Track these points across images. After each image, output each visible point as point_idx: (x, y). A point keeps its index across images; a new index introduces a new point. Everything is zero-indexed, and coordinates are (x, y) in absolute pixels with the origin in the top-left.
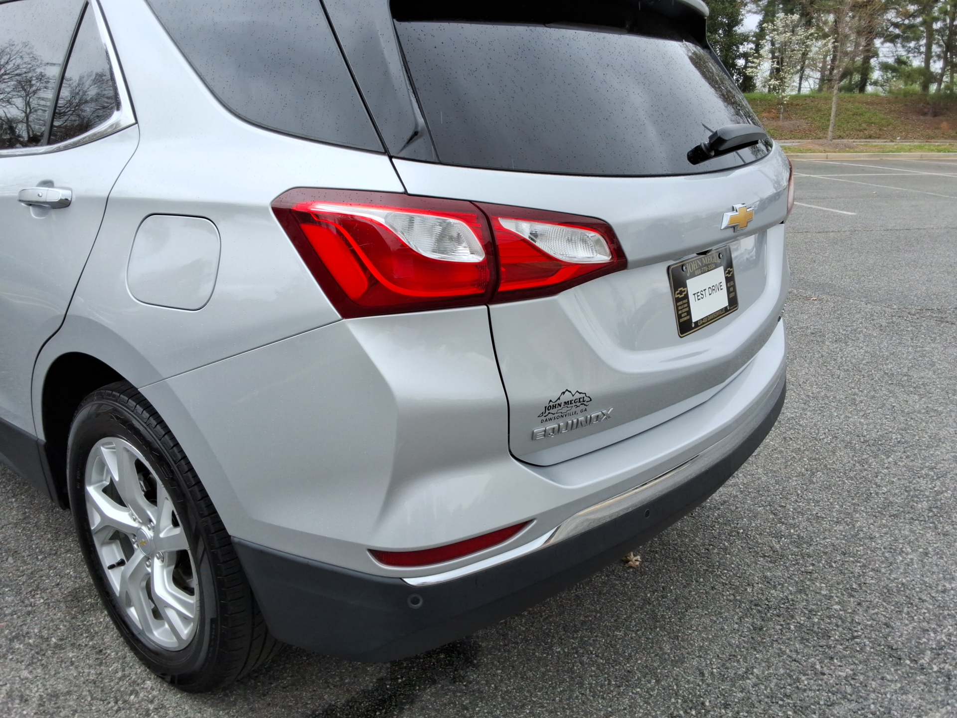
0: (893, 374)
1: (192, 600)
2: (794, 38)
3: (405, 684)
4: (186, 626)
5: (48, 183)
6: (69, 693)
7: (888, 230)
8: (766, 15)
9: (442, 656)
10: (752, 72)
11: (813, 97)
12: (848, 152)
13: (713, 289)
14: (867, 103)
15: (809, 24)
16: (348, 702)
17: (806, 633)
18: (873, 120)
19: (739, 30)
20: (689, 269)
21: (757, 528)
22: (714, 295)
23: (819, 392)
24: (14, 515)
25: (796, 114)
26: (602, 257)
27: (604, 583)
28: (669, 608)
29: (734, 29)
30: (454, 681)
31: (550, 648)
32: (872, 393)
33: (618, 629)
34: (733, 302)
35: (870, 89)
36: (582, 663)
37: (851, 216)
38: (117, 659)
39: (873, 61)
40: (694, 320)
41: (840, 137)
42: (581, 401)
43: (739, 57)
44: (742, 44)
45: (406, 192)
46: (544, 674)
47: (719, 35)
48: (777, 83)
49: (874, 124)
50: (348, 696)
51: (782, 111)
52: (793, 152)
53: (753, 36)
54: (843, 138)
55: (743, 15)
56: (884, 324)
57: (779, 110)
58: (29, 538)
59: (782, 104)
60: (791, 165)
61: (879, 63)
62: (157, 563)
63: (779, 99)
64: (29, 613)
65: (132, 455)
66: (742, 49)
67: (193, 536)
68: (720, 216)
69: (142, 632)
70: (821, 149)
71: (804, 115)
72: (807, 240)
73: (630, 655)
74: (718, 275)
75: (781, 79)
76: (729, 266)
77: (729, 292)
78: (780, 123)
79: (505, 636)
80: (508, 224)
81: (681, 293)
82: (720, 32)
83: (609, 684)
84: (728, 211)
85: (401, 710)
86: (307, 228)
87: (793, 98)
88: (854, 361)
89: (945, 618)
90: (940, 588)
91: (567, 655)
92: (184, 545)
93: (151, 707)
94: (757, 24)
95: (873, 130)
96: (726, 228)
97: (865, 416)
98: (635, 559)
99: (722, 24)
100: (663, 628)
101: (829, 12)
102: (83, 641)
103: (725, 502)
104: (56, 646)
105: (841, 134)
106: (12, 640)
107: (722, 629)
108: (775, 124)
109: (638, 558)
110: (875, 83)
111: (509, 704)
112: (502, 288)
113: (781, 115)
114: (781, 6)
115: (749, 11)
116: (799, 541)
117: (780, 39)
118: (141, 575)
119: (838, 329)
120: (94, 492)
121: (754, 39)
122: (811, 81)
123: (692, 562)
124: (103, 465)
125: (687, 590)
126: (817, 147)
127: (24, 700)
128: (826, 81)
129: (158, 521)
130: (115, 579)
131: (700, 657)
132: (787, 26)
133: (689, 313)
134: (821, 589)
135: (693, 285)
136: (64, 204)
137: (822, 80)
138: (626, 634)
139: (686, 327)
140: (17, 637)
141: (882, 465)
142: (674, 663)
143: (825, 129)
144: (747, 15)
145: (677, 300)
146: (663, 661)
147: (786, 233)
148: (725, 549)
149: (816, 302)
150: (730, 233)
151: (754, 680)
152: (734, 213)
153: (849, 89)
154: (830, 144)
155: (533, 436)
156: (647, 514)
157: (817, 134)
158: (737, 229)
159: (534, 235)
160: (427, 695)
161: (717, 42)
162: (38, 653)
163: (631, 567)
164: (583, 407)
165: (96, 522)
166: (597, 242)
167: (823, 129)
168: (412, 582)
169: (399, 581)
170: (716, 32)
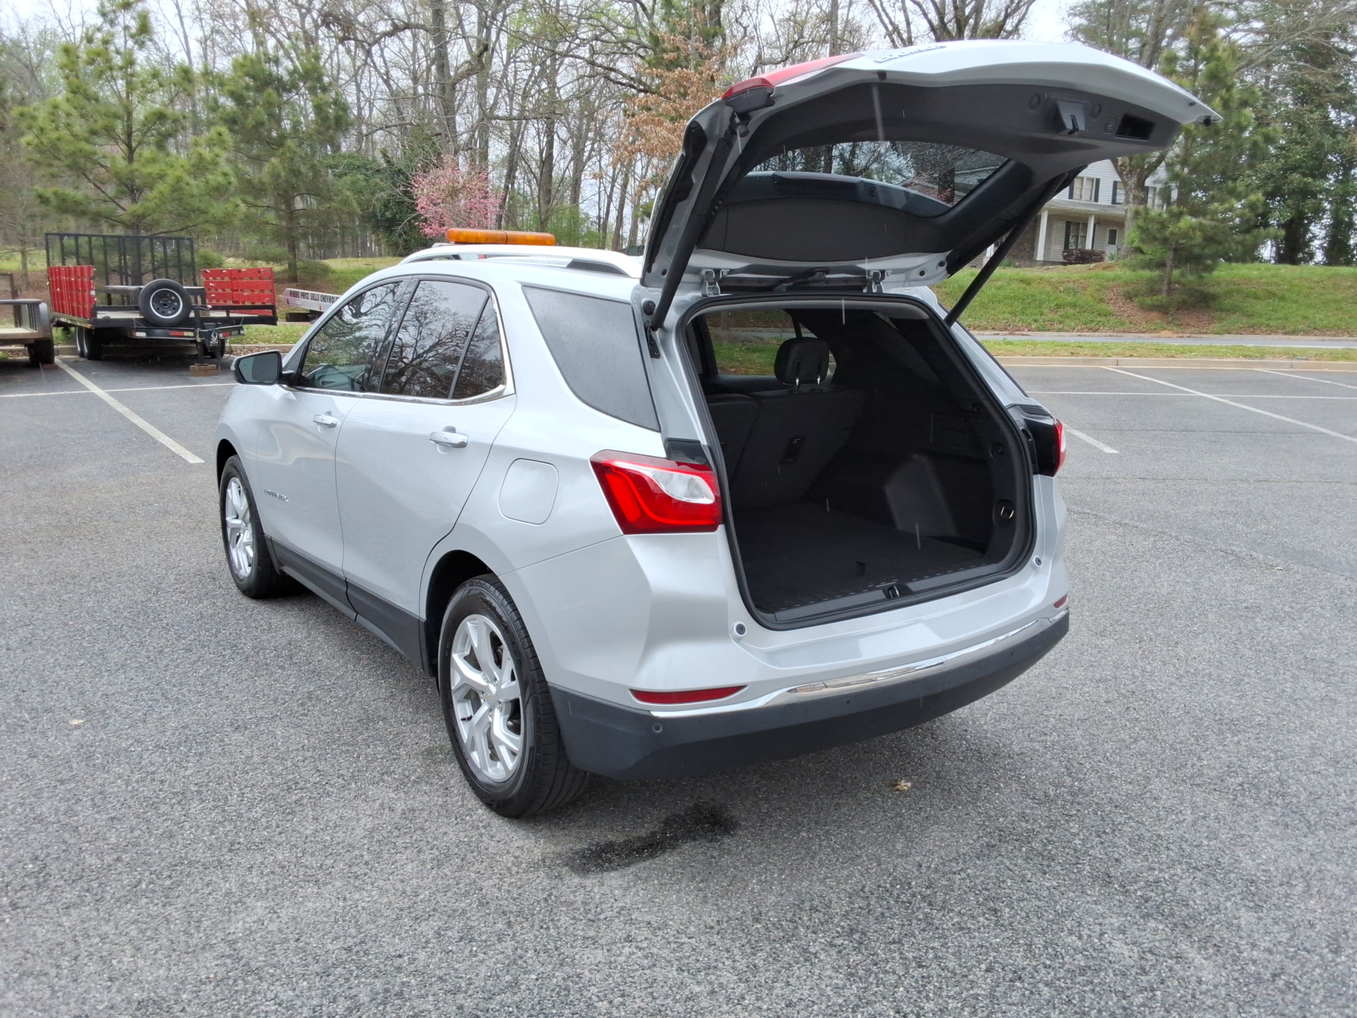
1: (519, 738)
3: (671, 838)
4: (511, 760)
5: (452, 430)
6: (423, 810)
9: (707, 826)
16: (625, 842)
17: (1033, 854)
21: (1041, 777)
24: (383, 693)
27: (867, 798)
28: (917, 822)
30: (711, 841)
31: (798, 833)
33: (862, 828)
36: (820, 845)
38: (459, 794)
46: (785, 848)
50: (626, 838)
58: (396, 710)
62: (497, 712)
64: (395, 759)
65: (488, 627)
67: (524, 686)
69: (480, 771)
83: (837, 860)
85: (664, 852)
86: (608, 476)
91: (810, 839)
92: (517, 694)
93: (481, 824)
98: (905, 785)
100: (903, 834)
102: (435, 781)
103: (1022, 754)
104: (414, 781)
106: (383, 774)
109: (909, 784)
111: (749, 860)
116: (1077, 792)
118: (485, 723)
120: (457, 658)
124: (467, 636)
125: (941, 813)
127: (392, 810)
129: (501, 678)
130: (464, 730)
131: (925, 856)
134: (1072, 827)
136: (462, 445)
138: (867, 833)
140: (386, 773)
142: (900, 856)
146: (890, 854)
148: (998, 788)
151: (963, 876)
156: (848, 702)
160: (686, 846)
162: (401, 784)
163: (898, 790)
165: (456, 681)
168: (655, 714)
169: (647, 713)
170: (1323, 176)
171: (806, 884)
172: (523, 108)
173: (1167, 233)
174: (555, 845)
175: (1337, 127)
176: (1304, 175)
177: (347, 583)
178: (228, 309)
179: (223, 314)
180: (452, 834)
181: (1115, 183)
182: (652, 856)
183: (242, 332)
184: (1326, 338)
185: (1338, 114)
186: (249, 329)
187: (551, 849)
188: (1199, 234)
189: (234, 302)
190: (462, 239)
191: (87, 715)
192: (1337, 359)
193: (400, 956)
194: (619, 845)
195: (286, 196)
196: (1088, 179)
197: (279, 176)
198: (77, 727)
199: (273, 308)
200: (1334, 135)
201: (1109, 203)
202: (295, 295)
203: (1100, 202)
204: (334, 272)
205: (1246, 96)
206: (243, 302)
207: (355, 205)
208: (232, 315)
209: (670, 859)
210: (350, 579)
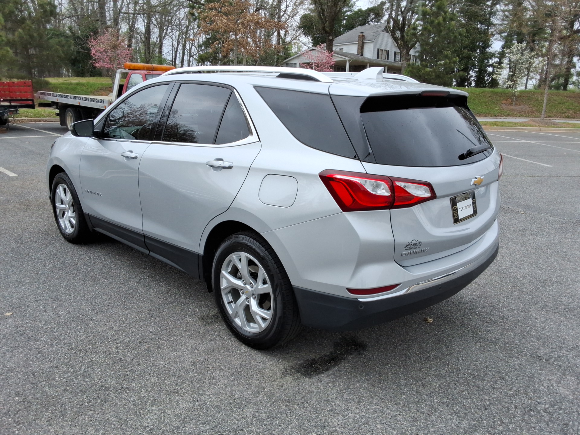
0: (558, 252)
1: (269, 313)
2: (522, 58)
3: (340, 354)
4: (264, 323)
5: (221, 160)
6: (214, 349)
7: (569, 176)
8: (506, 42)
9: (353, 347)
10: (497, 77)
11: (534, 92)
12: (553, 127)
13: (467, 207)
14: (567, 97)
15: (532, 50)
16: (320, 358)
17: (503, 349)
18: (571, 107)
19: (489, 50)
20: (457, 199)
21: (484, 312)
22: (468, 209)
23: (520, 258)
25: (523, 102)
26: (428, 195)
27: (417, 328)
28: (445, 337)
29: (486, 49)
30: (359, 354)
31: (397, 347)
32: (546, 260)
33: (423, 343)
34: (475, 212)
35: (571, 87)
36: (410, 353)
37: (550, 167)
39: (573, 70)
40: (460, 218)
41: (550, 116)
42: (419, 244)
43: (489, 66)
44: (491, 59)
45: (366, 173)
46: (394, 355)
47: (477, 53)
48: (511, 83)
49: (572, 109)
50: (319, 356)
51: (514, 100)
52: (519, 126)
53: (498, 54)
54: (551, 117)
55: (492, 42)
56: (558, 227)
57: (512, 99)
59: (514, 96)
60: (501, 157)
61: (576, 72)
62: (252, 299)
63: (512, 93)
65: (248, 258)
66: (491, 61)
67: (274, 287)
68: (470, 180)
69: (241, 328)
70: (537, 125)
71: (528, 103)
72: (522, 181)
73: (429, 351)
74: (470, 201)
75: (514, 81)
76: (474, 198)
77: (473, 208)
78: (513, 107)
79: (377, 342)
80: (398, 183)
81: (455, 208)
82: (478, 51)
83: (421, 359)
84: (473, 178)
85: (341, 362)
86: (332, 183)
87: (522, 92)
88: (539, 244)
89: (563, 348)
90: (563, 337)
91: (403, 350)
92: (268, 290)
93: (246, 354)
94: (500, 47)
95: (571, 112)
96: (473, 185)
97: (541, 270)
98: (431, 320)
99: (479, 47)
100: (442, 344)
101: (546, 41)
102: (212, 333)
103: (471, 301)
104: (202, 334)
105: (551, 115)
107: (468, 346)
108: (510, 107)
109: (432, 319)
110: (574, 83)
111: (382, 363)
112: (395, 204)
113: (514, 103)
114: (516, 37)
115: (496, 39)
116: (503, 318)
117: (514, 58)
118: (244, 305)
119: (534, 229)
120: (224, 273)
121: (498, 56)
122: (534, 80)
123: (455, 323)
125: (453, 332)
126: (534, 123)
127: (198, 350)
128: (542, 82)
129: (256, 283)
130: (230, 308)
131: (458, 354)
132: (518, 50)
133: (458, 215)
134: (511, 335)
135: (459, 205)
136: (229, 167)
137: (540, 80)
138: (427, 345)
139: (456, 220)
141: (546, 291)
142: (447, 355)
143: (540, 111)
144: (495, 42)
145: (453, 210)
146: (442, 354)
147: (499, 185)
148: (470, 319)
149: (523, 215)
150: (474, 186)
151: (480, 362)
152: (476, 179)
153: (557, 87)
154: (542, 122)
155: (402, 255)
156: (440, 288)
157: (536, 115)
158: (477, 185)
159: (405, 186)
160: (350, 358)
161: (475, 57)
162: (197, 336)
163: (428, 323)
164: (419, 246)
165: (224, 284)
166: (427, 189)
167: (539, 112)
168: (360, 300)
169: (356, 300)
170: (475, 51)
171: (413, 373)
172: (135, 10)
173: (421, 74)
174: (288, 362)
175: (481, 31)
176: (469, 51)
177: (144, 236)
178: (10, 101)
179: (7, 104)
180: (236, 362)
181: (395, 53)
182: (336, 364)
183: (18, 112)
184: (482, 117)
185: (481, 26)
186: (21, 110)
187: (287, 364)
188: (433, 74)
189: (10, 97)
190: (132, 68)
191: (12, 310)
192: (493, 126)
193: (242, 430)
194: (318, 360)
195: (25, 48)
196: (385, 50)
197: (23, 38)
198: (10, 317)
199: (32, 100)
200: (480, 34)
201: (393, 61)
202: (44, 94)
203: (389, 60)
204: (51, 84)
205: (452, 16)
206: (16, 98)
207: (61, 52)
208: (12, 104)
209: (345, 365)
210: (147, 234)
